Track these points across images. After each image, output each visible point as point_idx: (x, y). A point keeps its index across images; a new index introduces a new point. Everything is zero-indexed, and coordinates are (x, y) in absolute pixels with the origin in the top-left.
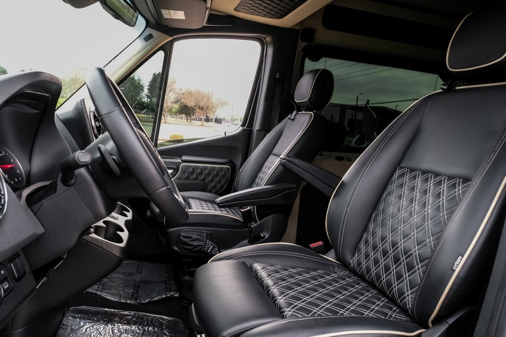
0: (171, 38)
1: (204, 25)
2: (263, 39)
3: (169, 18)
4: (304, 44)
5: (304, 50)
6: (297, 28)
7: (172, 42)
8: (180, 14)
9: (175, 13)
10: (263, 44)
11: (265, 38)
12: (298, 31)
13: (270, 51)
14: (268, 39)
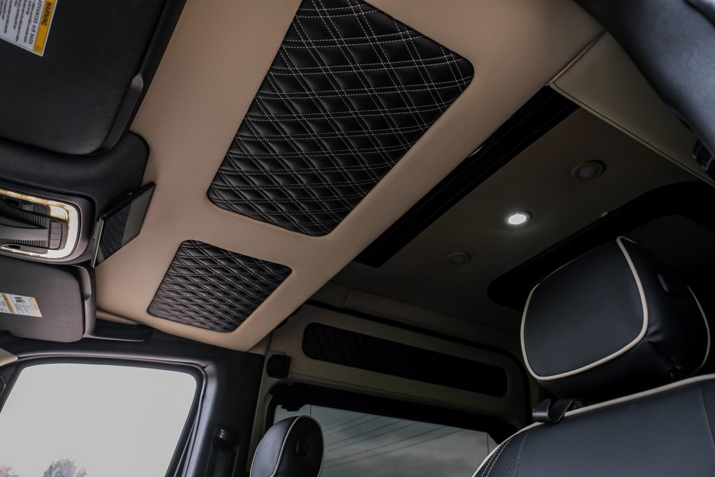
0: (15, 359)
1: (87, 335)
2: (200, 369)
3: (9, 312)
4: (274, 381)
5: (273, 390)
6: (260, 352)
7: (16, 368)
8: (28, 303)
9: (19, 300)
10: (200, 377)
11: (203, 368)
12: (263, 357)
13: (211, 389)
14: (210, 368)
